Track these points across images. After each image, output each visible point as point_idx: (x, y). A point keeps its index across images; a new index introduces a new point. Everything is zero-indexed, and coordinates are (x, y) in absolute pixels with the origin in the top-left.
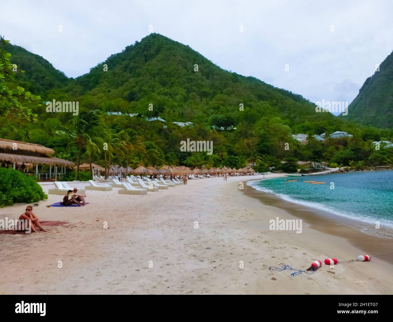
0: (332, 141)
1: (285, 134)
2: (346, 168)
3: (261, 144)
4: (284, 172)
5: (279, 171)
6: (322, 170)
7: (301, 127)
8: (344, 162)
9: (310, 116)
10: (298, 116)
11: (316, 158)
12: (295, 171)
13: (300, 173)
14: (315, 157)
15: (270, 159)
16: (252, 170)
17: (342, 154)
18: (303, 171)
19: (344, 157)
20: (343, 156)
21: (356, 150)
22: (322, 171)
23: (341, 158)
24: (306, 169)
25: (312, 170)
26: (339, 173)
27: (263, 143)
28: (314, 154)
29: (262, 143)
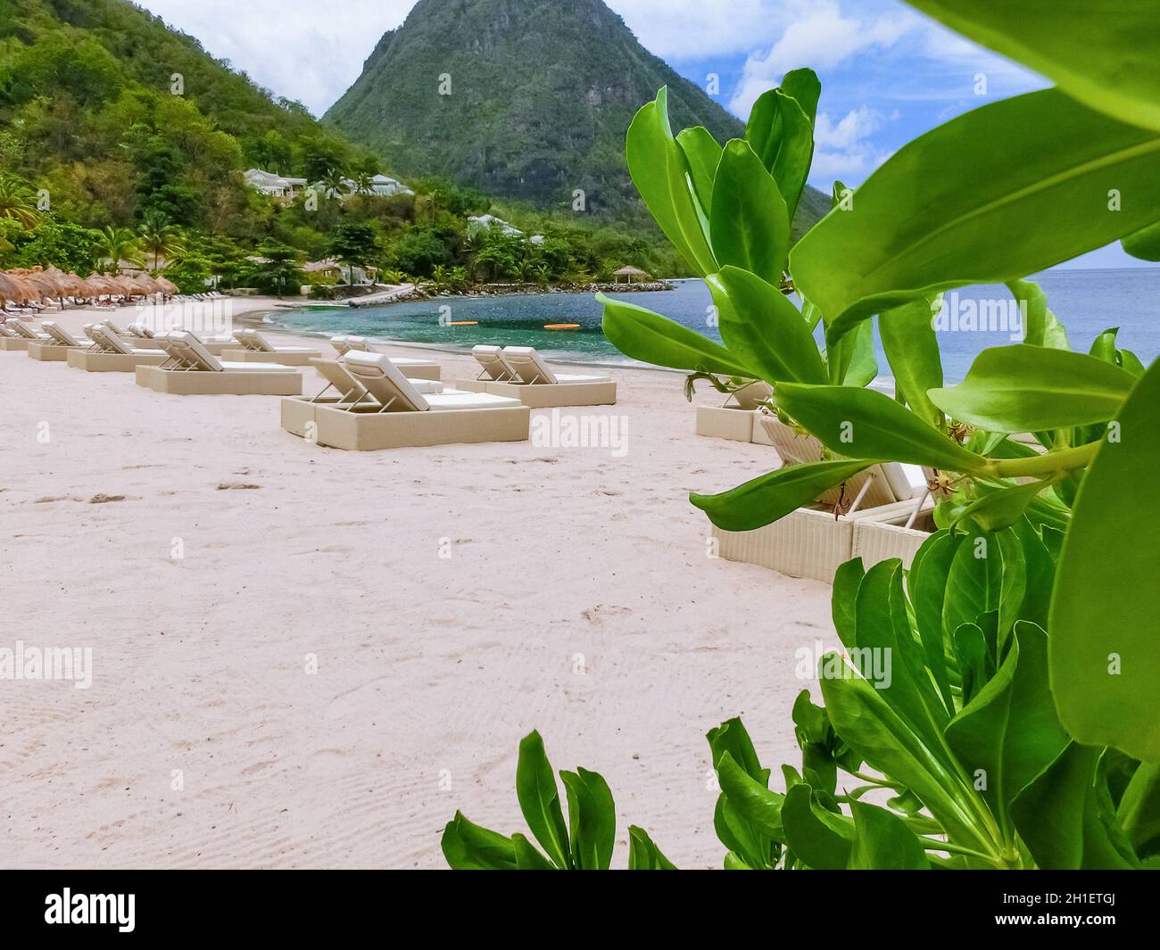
0: (371, 203)
1: (227, 161)
2: (429, 287)
3: (155, 189)
4: (260, 294)
5: (244, 292)
6: (369, 290)
7: (253, 148)
8: (419, 267)
9: (253, 115)
10: (214, 107)
11: (357, 252)
12: (292, 291)
13: (310, 297)
14: (355, 248)
15: (217, 248)
16: (167, 284)
17: (412, 244)
18: (319, 293)
19: (419, 254)
20: (415, 250)
21: (444, 235)
22: (370, 293)
23: (411, 258)
24: (330, 287)
25: (343, 289)
26: (417, 299)
27: (164, 188)
28: (352, 240)
29: (159, 185)
